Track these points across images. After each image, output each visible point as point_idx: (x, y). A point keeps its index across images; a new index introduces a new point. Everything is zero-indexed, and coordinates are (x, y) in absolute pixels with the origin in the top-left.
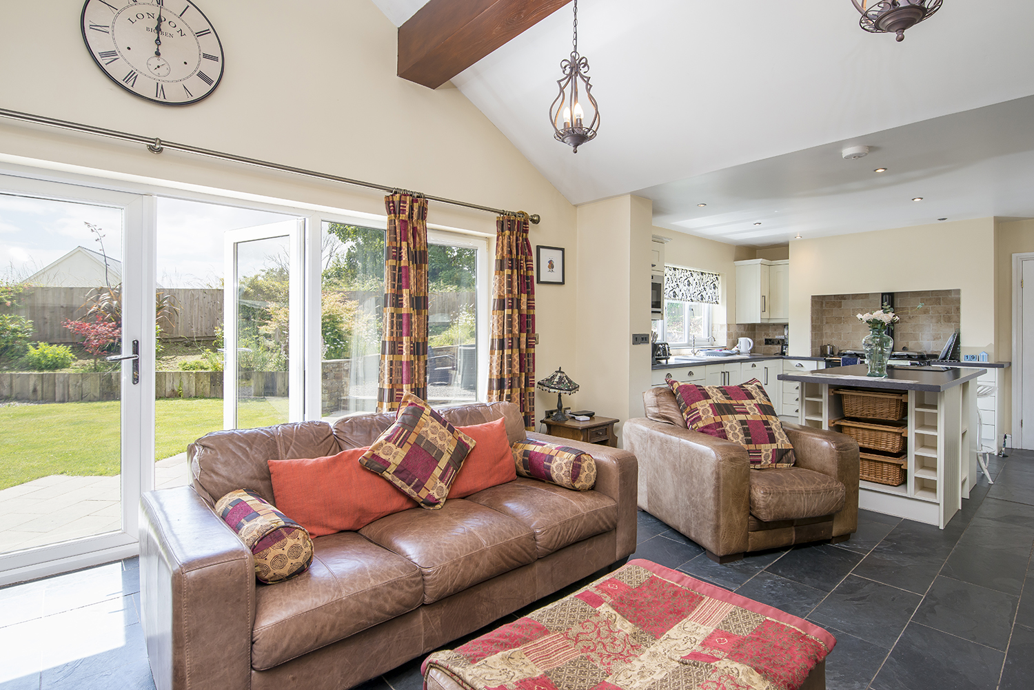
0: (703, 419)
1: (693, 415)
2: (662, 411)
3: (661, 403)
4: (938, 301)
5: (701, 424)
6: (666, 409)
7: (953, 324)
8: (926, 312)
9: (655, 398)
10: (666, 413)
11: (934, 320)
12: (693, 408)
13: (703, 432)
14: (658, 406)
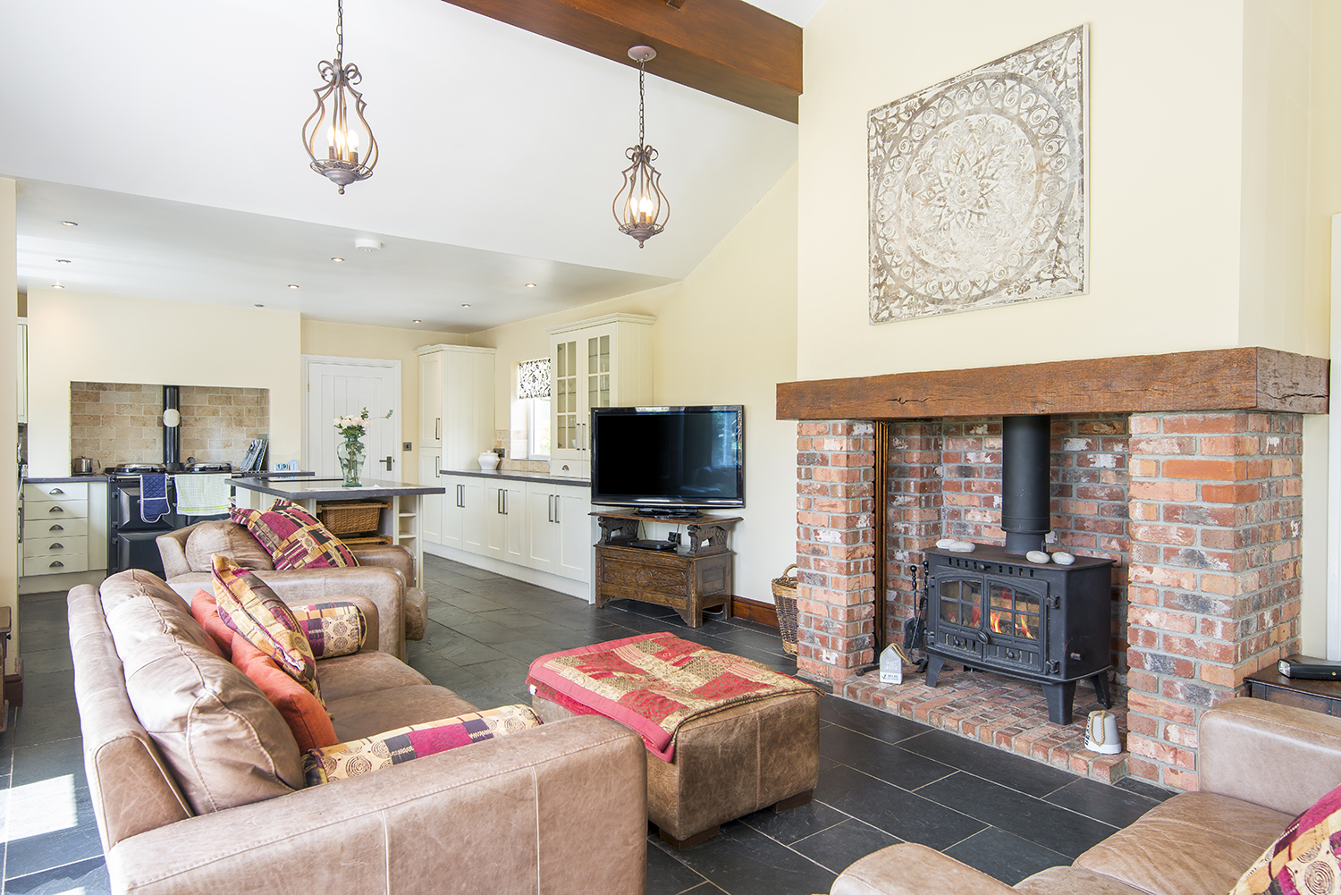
0: (309, 552)
1: (294, 551)
2: (239, 554)
3: (237, 543)
4: (228, 400)
5: (308, 559)
6: (243, 551)
7: (245, 428)
8: (215, 413)
9: (227, 539)
10: (244, 557)
11: (224, 424)
12: (291, 541)
13: (313, 567)
14: (232, 548)
